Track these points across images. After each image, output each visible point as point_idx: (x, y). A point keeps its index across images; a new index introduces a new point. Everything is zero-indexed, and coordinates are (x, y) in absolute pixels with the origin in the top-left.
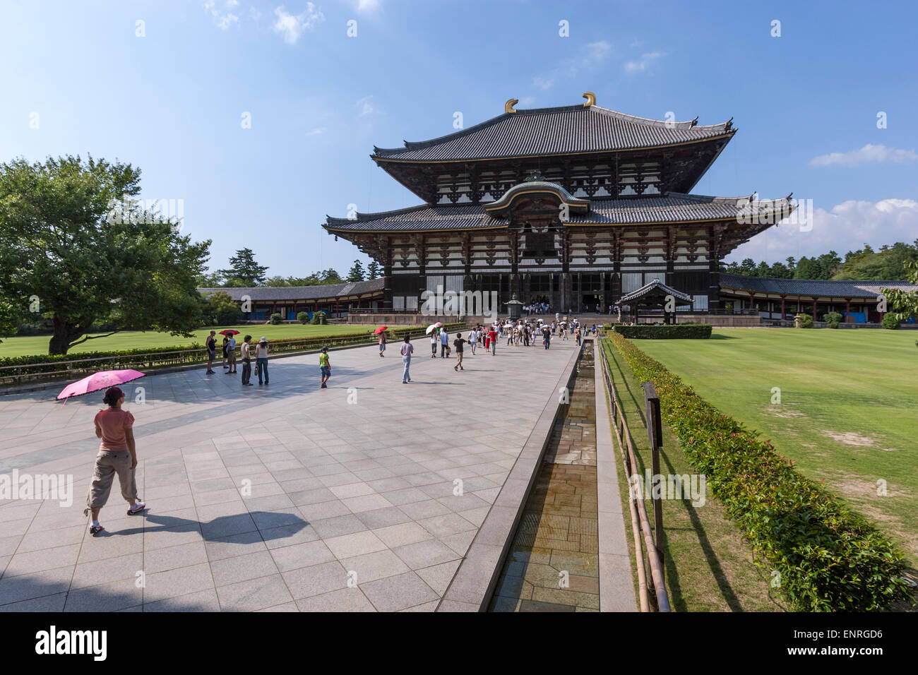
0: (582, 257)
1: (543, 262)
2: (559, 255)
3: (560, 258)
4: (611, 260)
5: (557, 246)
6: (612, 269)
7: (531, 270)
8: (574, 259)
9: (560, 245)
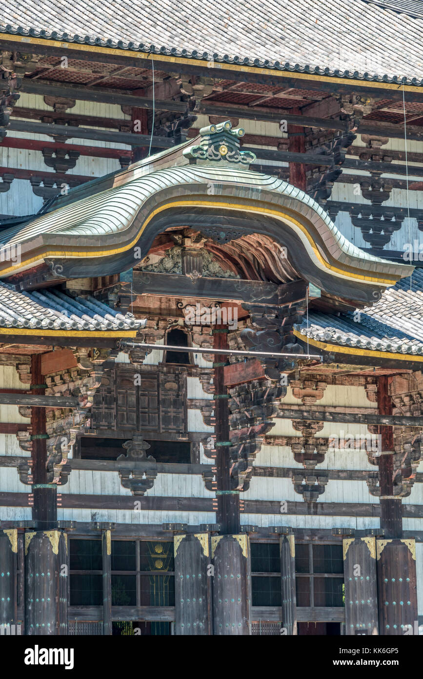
0: (283, 473)
1: (148, 484)
2: (204, 460)
3: (206, 472)
4: (373, 491)
5: (196, 421)
6: (374, 522)
7: (105, 514)
8: (254, 480)
9: (207, 421)
